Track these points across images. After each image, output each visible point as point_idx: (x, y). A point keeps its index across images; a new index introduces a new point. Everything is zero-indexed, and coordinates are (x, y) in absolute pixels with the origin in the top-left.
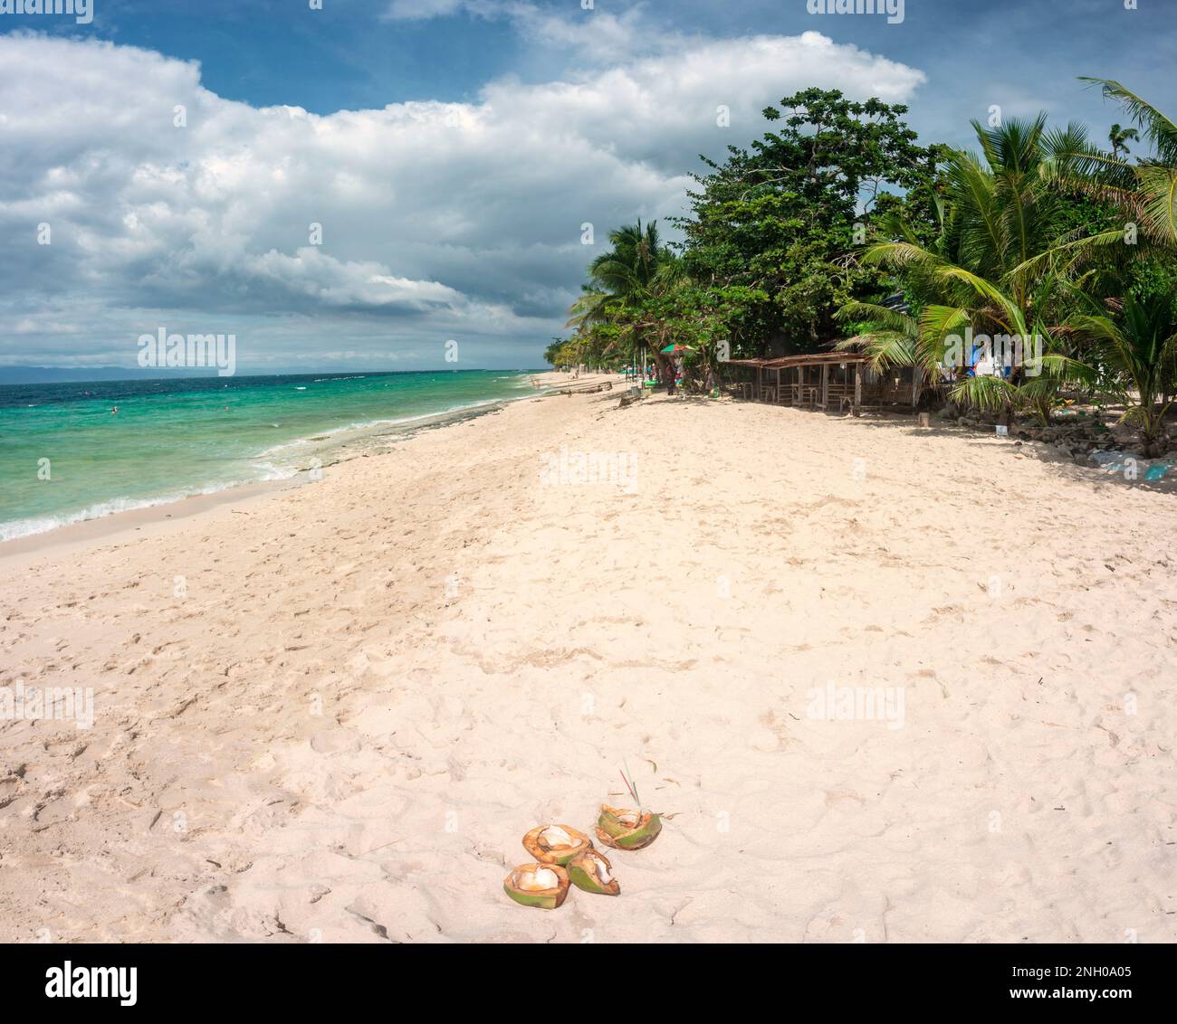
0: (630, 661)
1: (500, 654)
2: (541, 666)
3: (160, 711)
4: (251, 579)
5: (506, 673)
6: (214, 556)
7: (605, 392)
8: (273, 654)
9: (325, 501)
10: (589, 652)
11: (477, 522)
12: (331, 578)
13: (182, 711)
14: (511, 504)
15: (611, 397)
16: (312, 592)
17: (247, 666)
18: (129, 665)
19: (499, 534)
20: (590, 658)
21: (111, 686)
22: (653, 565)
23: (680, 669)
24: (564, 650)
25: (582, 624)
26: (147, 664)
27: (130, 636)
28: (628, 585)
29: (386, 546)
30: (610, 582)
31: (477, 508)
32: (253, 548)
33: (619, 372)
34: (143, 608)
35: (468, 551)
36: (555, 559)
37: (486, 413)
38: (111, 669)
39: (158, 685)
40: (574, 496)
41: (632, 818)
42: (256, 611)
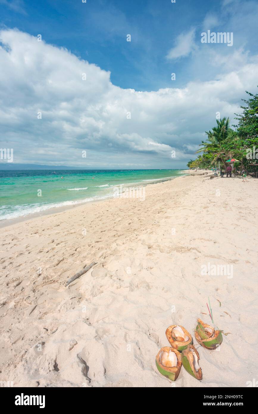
0: (211, 255)
1: (166, 246)
2: (179, 252)
3: (51, 265)
4: (93, 222)
5: (167, 253)
6: (84, 217)
7: (205, 175)
8: (91, 244)
9: (119, 202)
10: (196, 249)
11: (163, 207)
12: (114, 222)
13: (58, 264)
14: (174, 203)
15: (207, 176)
16: (108, 226)
17: (82, 248)
18: (47, 250)
19: (169, 210)
20: (197, 252)
21: (39, 258)
22: (221, 223)
23: (231, 263)
24: (188, 248)
25: (194, 239)
26: (53, 249)
27: (51, 241)
28: (211, 229)
29: (132, 213)
30: (205, 227)
31: (163, 203)
32: (95, 214)
33: (210, 170)
34: (58, 232)
35: (159, 215)
36: (186, 218)
37: (167, 180)
38: (41, 252)
39: (54, 256)
40: (194, 201)
41: (210, 331)
42: (91, 231)
